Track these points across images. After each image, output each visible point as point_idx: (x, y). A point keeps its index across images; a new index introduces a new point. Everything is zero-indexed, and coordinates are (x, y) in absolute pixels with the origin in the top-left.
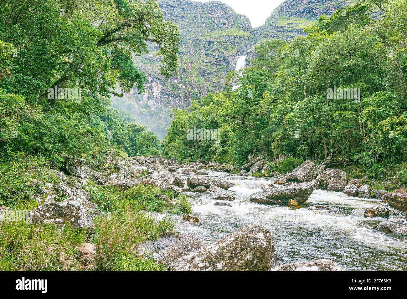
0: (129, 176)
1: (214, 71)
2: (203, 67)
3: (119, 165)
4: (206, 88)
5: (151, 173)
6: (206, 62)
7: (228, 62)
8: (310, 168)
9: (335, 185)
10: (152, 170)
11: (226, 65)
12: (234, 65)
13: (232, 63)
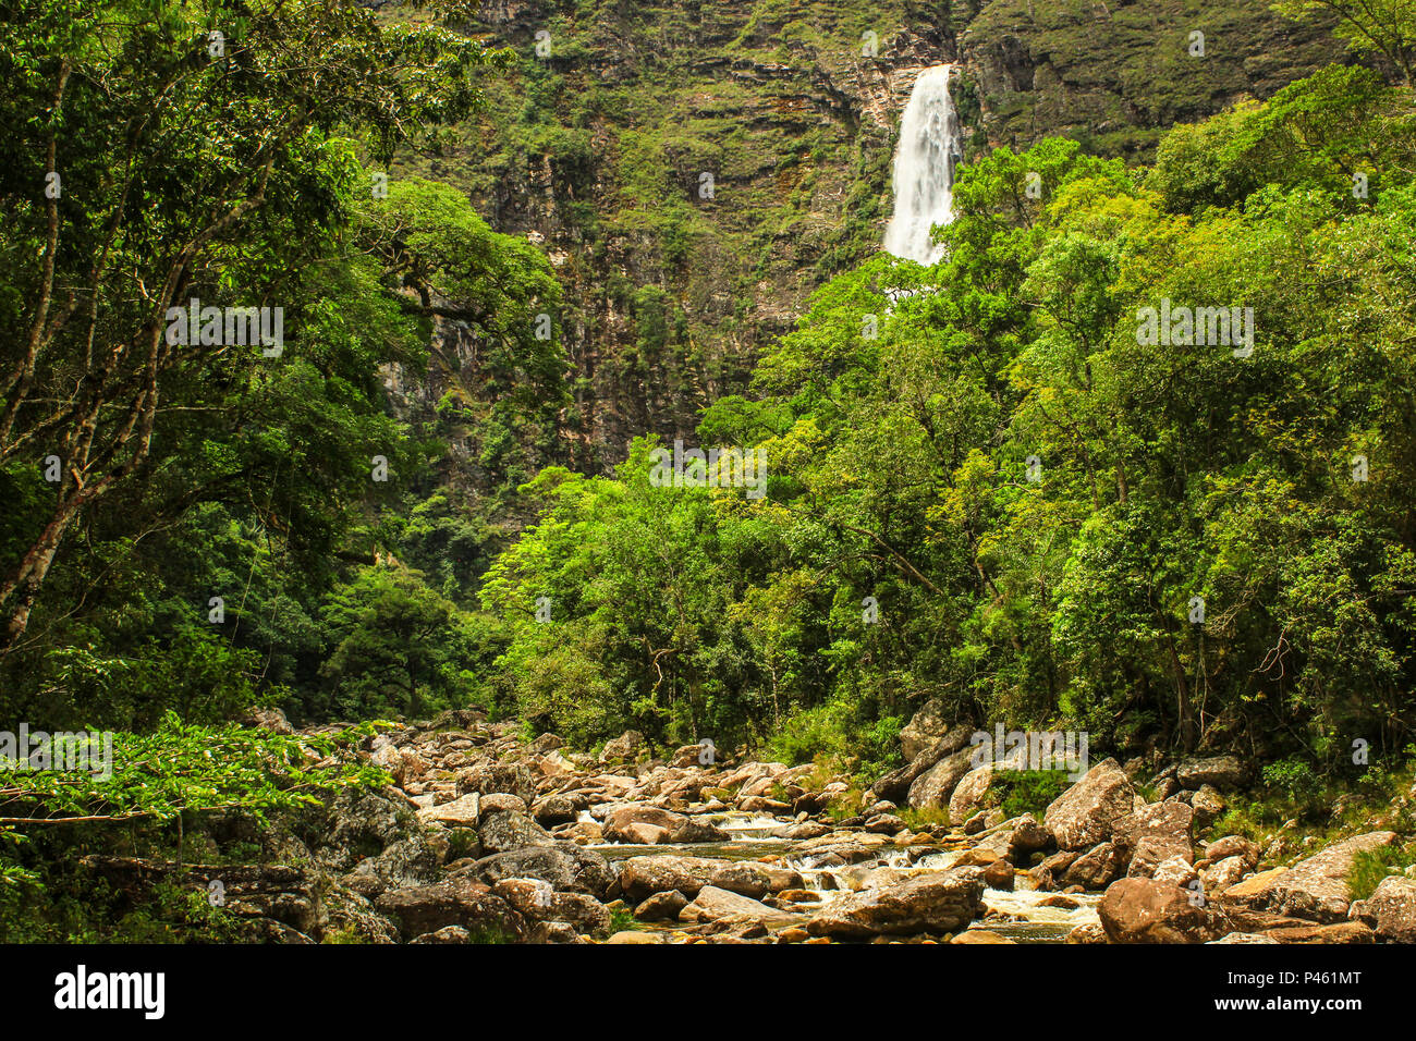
0: (419, 868)
1: (761, 161)
2: (695, 143)
3: (382, 826)
4: (717, 271)
5: (494, 851)
6: (710, 115)
7: (847, 111)
8: (1102, 793)
9: (1148, 862)
10: (496, 840)
11: (839, 126)
12: (881, 124)
13: (874, 109)
